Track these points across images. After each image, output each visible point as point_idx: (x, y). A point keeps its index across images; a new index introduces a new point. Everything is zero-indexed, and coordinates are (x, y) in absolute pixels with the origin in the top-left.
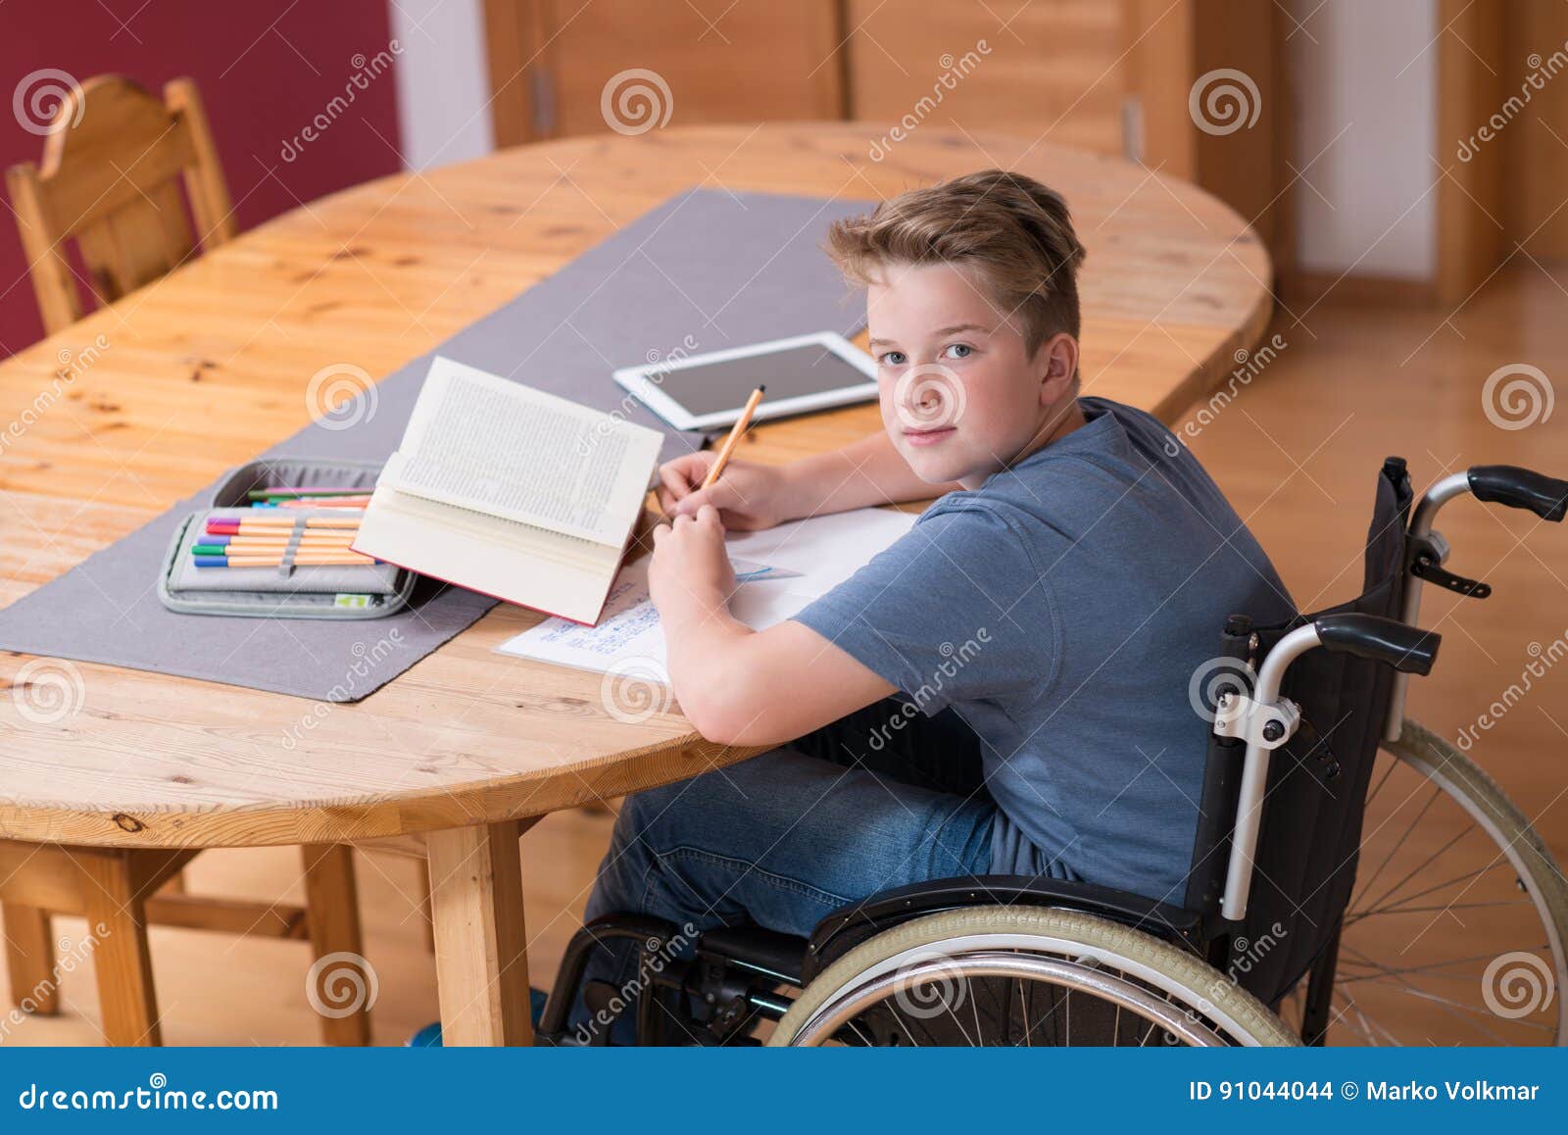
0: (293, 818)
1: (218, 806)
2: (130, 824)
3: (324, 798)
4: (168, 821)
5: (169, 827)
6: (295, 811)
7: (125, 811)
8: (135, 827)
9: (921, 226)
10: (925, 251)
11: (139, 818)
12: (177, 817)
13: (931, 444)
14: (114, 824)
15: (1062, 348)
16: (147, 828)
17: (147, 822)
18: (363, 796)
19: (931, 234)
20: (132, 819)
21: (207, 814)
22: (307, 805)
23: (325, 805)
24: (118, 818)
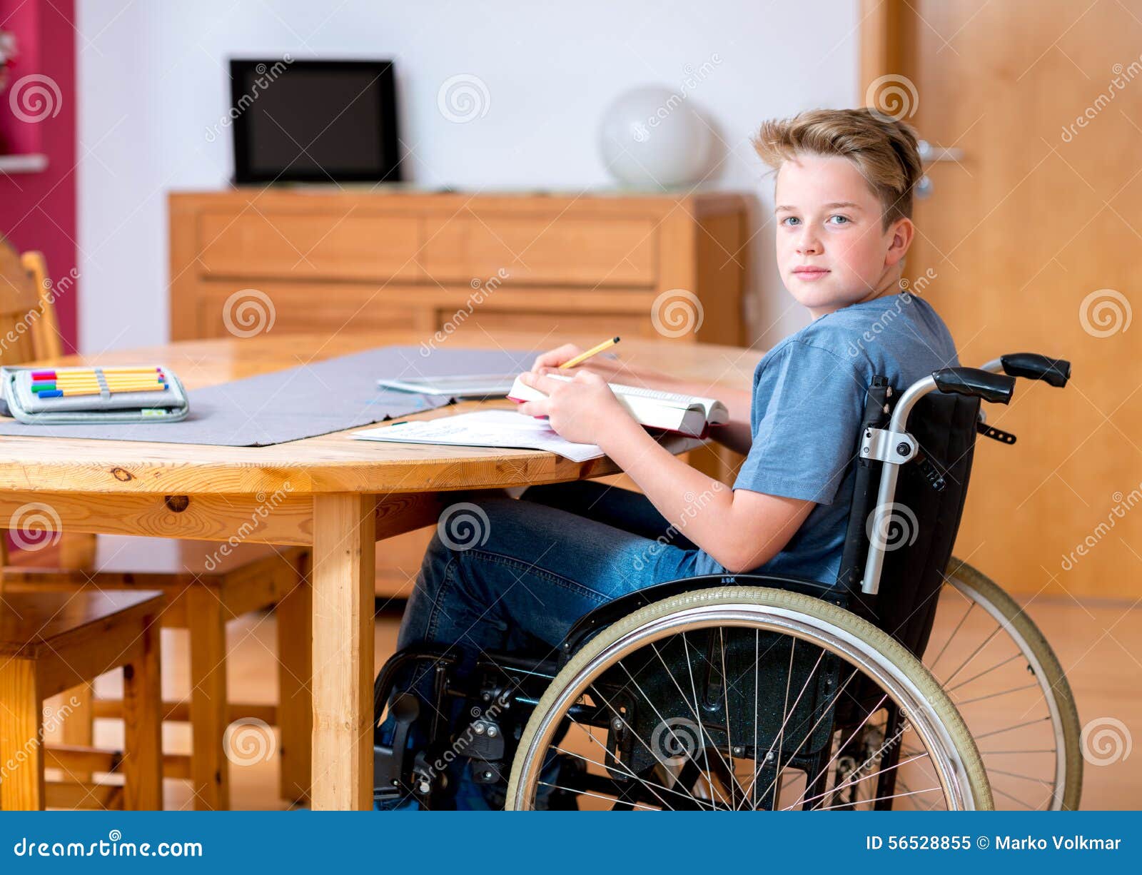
0: (239, 473)
1: (187, 463)
2: (123, 475)
3: (261, 463)
4: (151, 473)
5: (150, 477)
6: (240, 469)
7: (120, 466)
8: (127, 477)
9: (826, 130)
10: (830, 146)
11: (130, 471)
12: (158, 470)
13: (814, 280)
14: (111, 476)
15: (904, 229)
16: (135, 478)
17: (135, 473)
18: (287, 463)
19: (834, 135)
20: (124, 471)
21: (179, 468)
22: (249, 466)
23: (261, 466)
24: (114, 471)
